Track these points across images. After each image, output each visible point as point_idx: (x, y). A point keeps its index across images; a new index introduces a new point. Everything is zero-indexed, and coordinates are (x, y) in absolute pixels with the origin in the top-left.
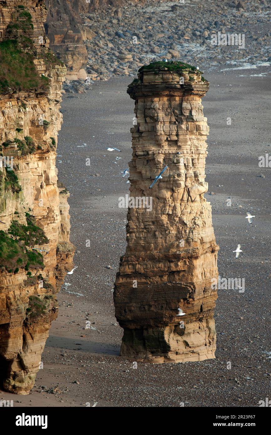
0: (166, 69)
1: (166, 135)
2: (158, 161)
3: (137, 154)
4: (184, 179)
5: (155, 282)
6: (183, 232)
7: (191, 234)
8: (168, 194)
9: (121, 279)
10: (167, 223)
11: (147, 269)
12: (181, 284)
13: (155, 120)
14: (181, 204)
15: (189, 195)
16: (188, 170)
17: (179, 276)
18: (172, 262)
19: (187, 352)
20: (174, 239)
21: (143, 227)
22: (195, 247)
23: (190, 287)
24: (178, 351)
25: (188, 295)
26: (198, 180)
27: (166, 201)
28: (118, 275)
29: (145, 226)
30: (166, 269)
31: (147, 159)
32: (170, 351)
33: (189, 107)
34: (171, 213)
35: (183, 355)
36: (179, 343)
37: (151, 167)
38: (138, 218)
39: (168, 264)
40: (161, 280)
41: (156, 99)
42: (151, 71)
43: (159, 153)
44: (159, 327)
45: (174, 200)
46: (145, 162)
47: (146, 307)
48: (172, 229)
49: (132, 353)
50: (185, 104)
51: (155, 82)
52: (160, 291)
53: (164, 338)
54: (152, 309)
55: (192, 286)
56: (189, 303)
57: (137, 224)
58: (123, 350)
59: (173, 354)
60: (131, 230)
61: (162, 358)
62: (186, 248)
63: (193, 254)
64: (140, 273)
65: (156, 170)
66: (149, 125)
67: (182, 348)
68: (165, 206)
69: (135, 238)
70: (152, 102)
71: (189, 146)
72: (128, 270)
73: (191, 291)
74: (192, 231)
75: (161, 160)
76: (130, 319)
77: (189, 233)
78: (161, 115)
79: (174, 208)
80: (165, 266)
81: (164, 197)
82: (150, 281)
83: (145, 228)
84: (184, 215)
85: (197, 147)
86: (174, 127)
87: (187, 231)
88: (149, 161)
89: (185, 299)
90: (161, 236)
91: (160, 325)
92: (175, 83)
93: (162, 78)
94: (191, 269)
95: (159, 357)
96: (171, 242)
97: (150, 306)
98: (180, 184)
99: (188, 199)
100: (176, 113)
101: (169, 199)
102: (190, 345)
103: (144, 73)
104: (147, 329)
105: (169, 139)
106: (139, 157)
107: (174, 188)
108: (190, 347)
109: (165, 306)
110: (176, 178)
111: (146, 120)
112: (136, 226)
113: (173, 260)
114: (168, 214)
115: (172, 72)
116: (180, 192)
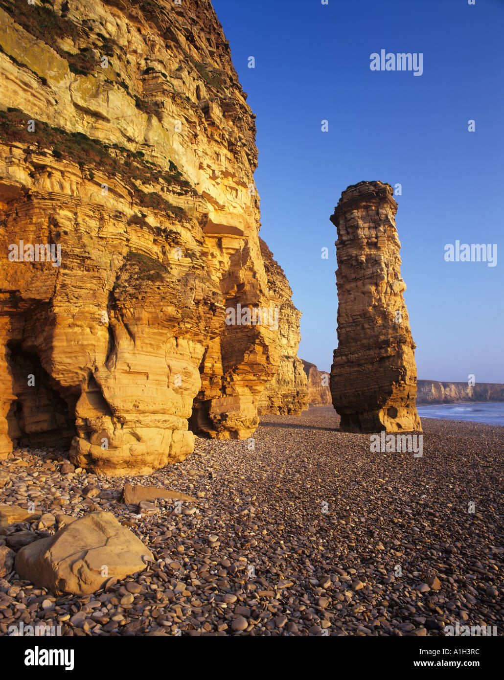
1: (367, 238)
2: (361, 261)
4: (386, 274)
5: (367, 369)
8: (373, 288)
9: (336, 370)
10: (374, 314)
12: (392, 368)
13: (356, 227)
14: (385, 297)
15: (392, 289)
16: (388, 268)
17: (390, 361)
18: (382, 348)
20: (382, 328)
22: (402, 334)
23: (401, 369)
25: (400, 378)
26: (398, 278)
27: (372, 294)
29: (354, 320)
30: (376, 356)
33: (384, 212)
34: (377, 305)
36: (393, 425)
39: (377, 351)
40: (373, 367)
43: (361, 255)
44: (374, 410)
45: (378, 293)
48: (378, 319)
50: (381, 211)
52: (373, 376)
53: (379, 419)
55: (403, 369)
56: (401, 386)
57: (347, 319)
62: (393, 335)
63: (401, 339)
65: (359, 271)
67: (395, 429)
68: (371, 299)
70: (352, 213)
73: (403, 373)
75: (364, 260)
76: (346, 405)
78: (361, 222)
79: (380, 300)
80: (375, 353)
81: (370, 291)
82: (362, 369)
83: (354, 322)
84: (389, 306)
86: (373, 231)
89: (397, 382)
90: (369, 327)
94: (400, 354)
96: (379, 331)
99: (391, 292)
100: (374, 219)
102: (402, 426)
105: (370, 241)
107: (378, 282)
110: (380, 273)
111: (347, 231)
113: (383, 346)
114: (375, 306)
116: (384, 286)
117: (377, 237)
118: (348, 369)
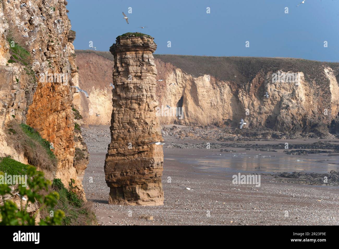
0: (134, 36)
1: (134, 73)
2: (130, 88)
3: (117, 84)
4: (146, 98)
5: (130, 159)
6: (146, 128)
7: (151, 129)
8: (136, 106)
9: (109, 157)
10: (136, 123)
11: (125, 151)
12: (146, 159)
13: (128, 65)
14: (144, 112)
15: (149, 107)
16: (147, 93)
17: (144, 154)
18: (140, 146)
19: (149, 200)
20: (141, 132)
21: (122, 126)
22: (153, 137)
23: (151, 160)
24: (144, 199)
25: (150, 165)
26: (153, 99)
27: (136, 110)
28: (107, 155)
29: (123, 125)
30: (137, 150)
31: (123, 87)
32: (139, 199)
33: (147, 57)
34: (139, 117)
35: (147, 202)
36: (144, 194)
37: (126, 92)
38: (119, 122)
39: (137, 147)
40: (133, 157)
41: (128, 53)
42: (125, 37)
43: (131, 83)
44: (133, 185)
45: (140, 110)
46: (122, 89)
47: (125, 174)
48: (139, 126)
49: (116, 202)
50: (145, 55)
51: (127, 43)
52: (133, 163)
53: (135, 191)
54: (129, 174)
55: (152, 160)
56: (151, 170)
58: (110, 200)
59: (141, 201)
60: (114, 128)
61: (134, 203)
62: (148, 138)
63: (153, 141)
64: (121, 154)
65: (129, 93)
66: (124, 67)
67: (146, 198)
68: (135, 114)
69: (117, 133)
70: (126, 54)
71: (147, 80)
72: (114, 151)
73: (152, 163)
74: (151, 128)
75: (132, 87)
76: (115, 181)
77: (150, 129)
78: (131, 62)
79: (141, 114)
80: (136, 149)
81: (135, 108)
82: (126, 158)
83: (123, 127)
84: (146, 118)
85: (152, 80)
86: (139, 68)
87: (149, 128)
88: (124, 88)
89: (148, 167)
90: (133, 131)
91: (133, 184)
92: (139, 43)
93: (132, 41)
94: (151, 149)
95: (133, 203)
96: (139, 135)
97: (127, 173)
98: (144, 100)
99: (148, 109)
100: (140, 61)
101: (138, 109)
102: (151, 196)
103: (121, 39)
104: (125, 187)
105: (136, 75)
106: (118, 86)
107: (140, 103)
108: (151, 197)
109: (136, 172)
110: (142, 97)
111: (122, 65)
112: (118, 126)
113: (141, 145)
114: (137, 118)
115: (137, 37)
116: (144, 106)
117: (141, 73)
118: (118, 158)
